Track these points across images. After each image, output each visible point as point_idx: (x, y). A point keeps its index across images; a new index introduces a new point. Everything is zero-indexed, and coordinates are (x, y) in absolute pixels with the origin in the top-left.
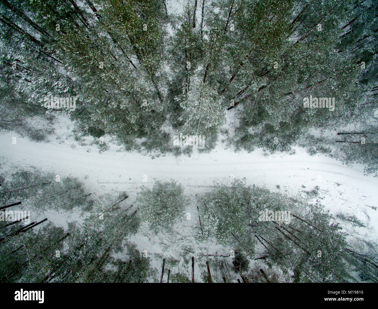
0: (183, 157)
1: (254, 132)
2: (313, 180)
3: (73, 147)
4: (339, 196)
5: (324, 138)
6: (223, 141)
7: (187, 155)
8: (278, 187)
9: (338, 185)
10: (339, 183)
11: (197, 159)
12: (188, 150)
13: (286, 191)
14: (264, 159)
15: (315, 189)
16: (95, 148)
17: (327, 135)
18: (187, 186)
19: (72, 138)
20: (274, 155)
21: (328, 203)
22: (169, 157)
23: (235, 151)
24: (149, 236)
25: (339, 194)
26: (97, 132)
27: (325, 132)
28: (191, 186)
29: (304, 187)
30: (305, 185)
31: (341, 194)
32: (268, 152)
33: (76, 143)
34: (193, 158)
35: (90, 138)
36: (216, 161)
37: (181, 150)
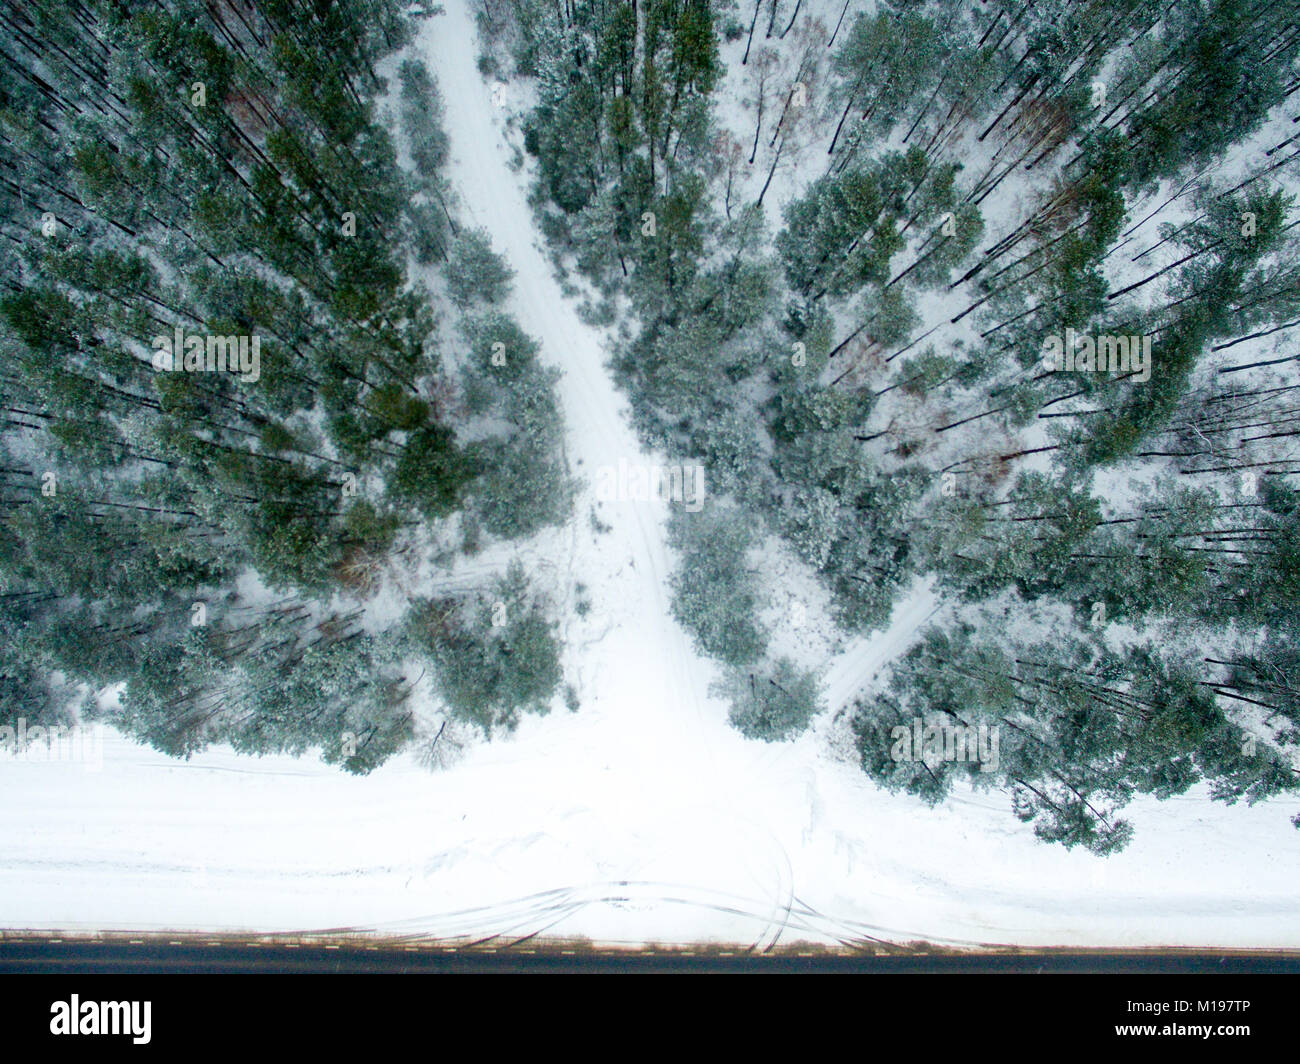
0: (556, 289)
2: (619, 515)
3: (494, 121)
7: (563, 293)
8: (580, 462)
9: (632, 564)
12: (570, 291)
16: (509, 155)
19: (507, 115)
20: (629, 432)
22: (546, 268)
23: (604, 365)
26: (532, 146)
29: (600, 504)
30: (604, 506)
33: (503, 122)
35: (520, 139)
37: (566, 280)
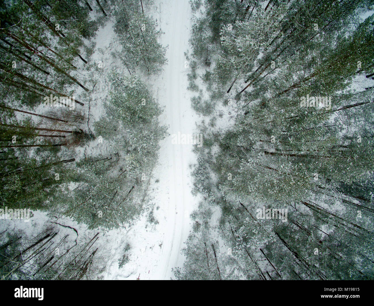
1: (213, 155)
4: (149, 246)
5: (208, 229)
6: (203, 122)
10: (162, 246)
11: (185, 97)
13: (153, 190)
14: (186, 166)
15: (156, 220)
17: (212, 233)
18: (158, 88)
21: (141, 235)
24: (110, 48)
25: (151, 246)
27: (215, 231)
28: (158, 91)
31: (151, 248)
32: (193, 169)
34: (186, 94)
36: (183, 116)
